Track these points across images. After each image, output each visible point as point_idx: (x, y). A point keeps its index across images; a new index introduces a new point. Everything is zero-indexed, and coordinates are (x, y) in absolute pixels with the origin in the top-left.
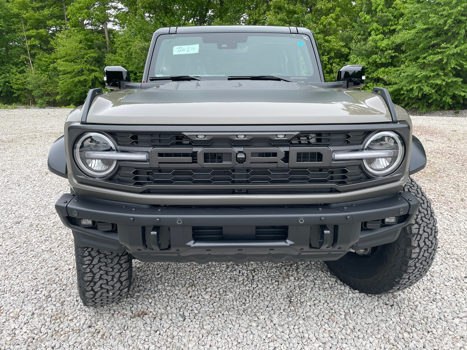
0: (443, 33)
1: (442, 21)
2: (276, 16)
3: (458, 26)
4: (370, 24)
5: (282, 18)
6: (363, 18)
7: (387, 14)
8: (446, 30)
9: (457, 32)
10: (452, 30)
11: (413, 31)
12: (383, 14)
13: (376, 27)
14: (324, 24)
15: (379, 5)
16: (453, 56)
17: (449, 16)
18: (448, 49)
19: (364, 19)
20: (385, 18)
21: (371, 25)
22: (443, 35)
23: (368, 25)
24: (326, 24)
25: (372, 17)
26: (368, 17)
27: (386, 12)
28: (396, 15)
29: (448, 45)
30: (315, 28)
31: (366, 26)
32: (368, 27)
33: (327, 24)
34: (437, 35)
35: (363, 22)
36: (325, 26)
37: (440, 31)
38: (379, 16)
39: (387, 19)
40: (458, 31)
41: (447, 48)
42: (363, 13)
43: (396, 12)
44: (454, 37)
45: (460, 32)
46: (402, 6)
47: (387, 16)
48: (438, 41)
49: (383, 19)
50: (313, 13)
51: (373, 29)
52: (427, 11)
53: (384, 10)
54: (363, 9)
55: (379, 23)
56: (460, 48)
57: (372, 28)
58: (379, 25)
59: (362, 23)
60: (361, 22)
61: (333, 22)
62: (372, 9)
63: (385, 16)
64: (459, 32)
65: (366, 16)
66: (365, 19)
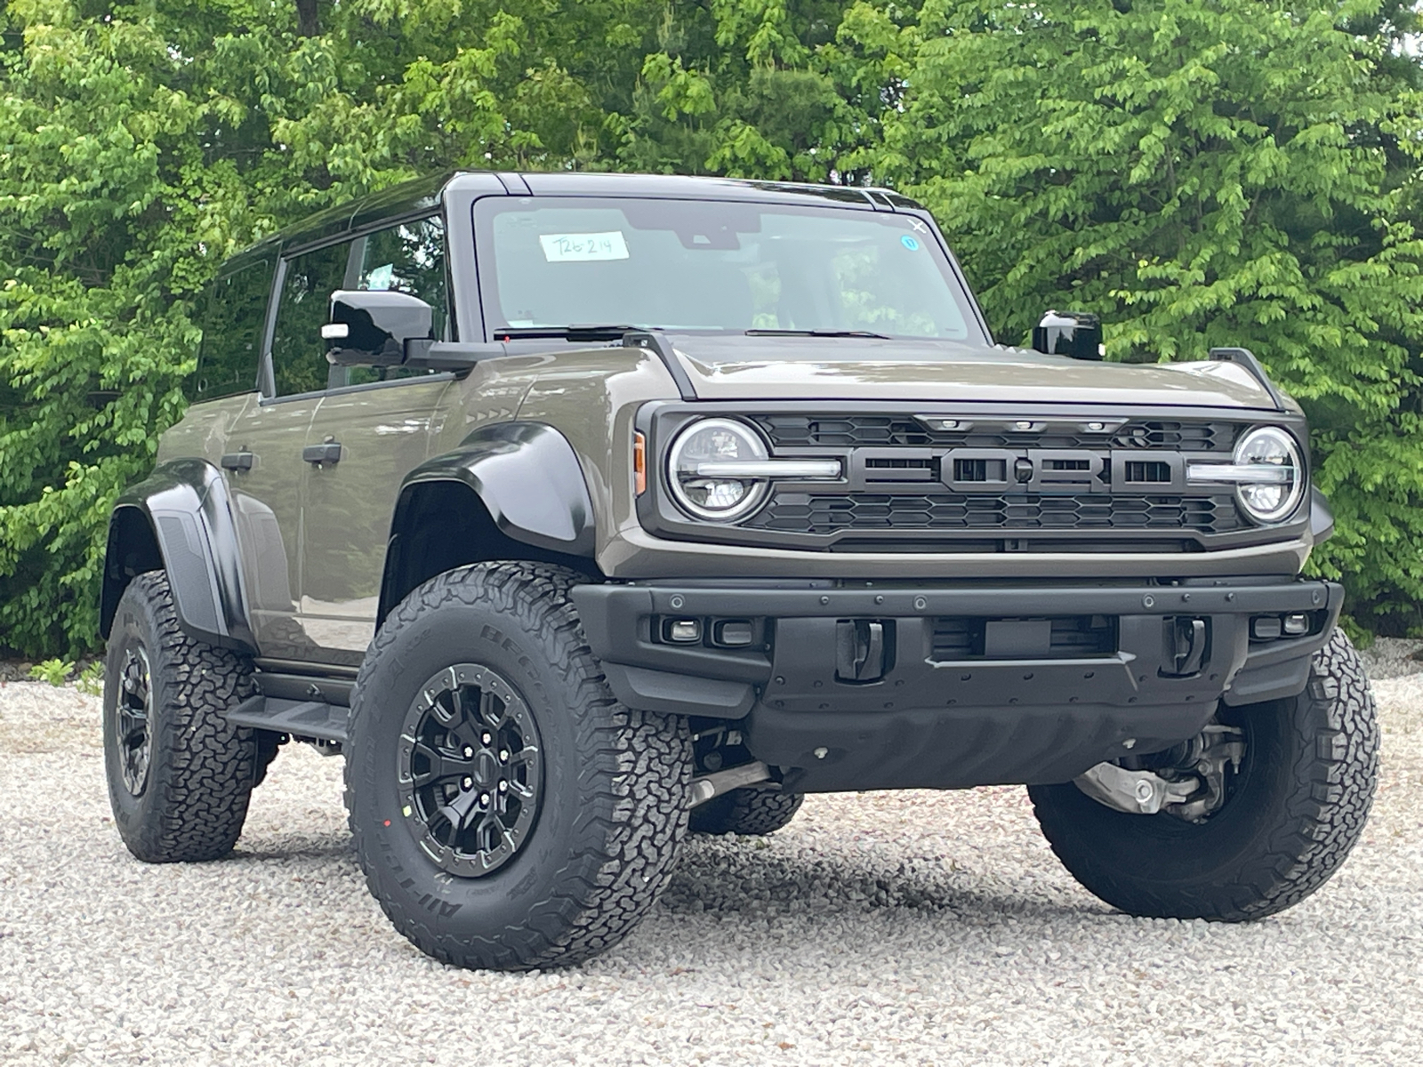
0: (1135, 198)
1: (1112, 138)
2: (91, 33)
3: (1204, 166)
4: (710, 127)
5: (134, 50)
6: (667, 92)
7: (811, 75)
8: (1148, 184)
9: (1203, 196)
10: (1179, 183)
11: (971, 183)
12: (787, 77)
13: (753, 150)
14: (422, 108)
15: (758, 20)
16: (1201, 329)
17: (1150, 107)
18: (1173, 289)
19: (678, 95)
20: (800, 101)
21: (721, 134)
22: (1135, 211)
23: (702, 134)
24: (442, 106)
25: (720, 85)
26: (698, 86)
27: (802, 67)
28: (859, 87)
29: (1172, 269)
30: (369, 132)
31: (692, 142)
32: (704, 143)
33: (447, 110)
34: (1105, 211)
35: (673, 117)
36: (430, 121)
37: (1115, 186)
38: (762, 82)
39: (812, 105)
40: (1208, 192)
41: (1165, 283)
42: (663, 58)
43: (861, 73)
44: (1193, 223)
45: (1221, 197)
46: (892, 37)
47: (812, 87)
48: (1111, 244)
49: (790, 103)
50: (344, 33)
51: (735, 159)
52: (1031, 72)
53: (789, 51)
54: (664, 34)
55: (771, 126)
56: (1232, 284)
57: (727, 153)
58: (765, 135)
59: (667, 121)
60: (656, 111)
61: (487, 99)
62: (721, 38)
63: (796, 87)
64: (1213, 197)
65: (682, 76)
66: (681, 94)
